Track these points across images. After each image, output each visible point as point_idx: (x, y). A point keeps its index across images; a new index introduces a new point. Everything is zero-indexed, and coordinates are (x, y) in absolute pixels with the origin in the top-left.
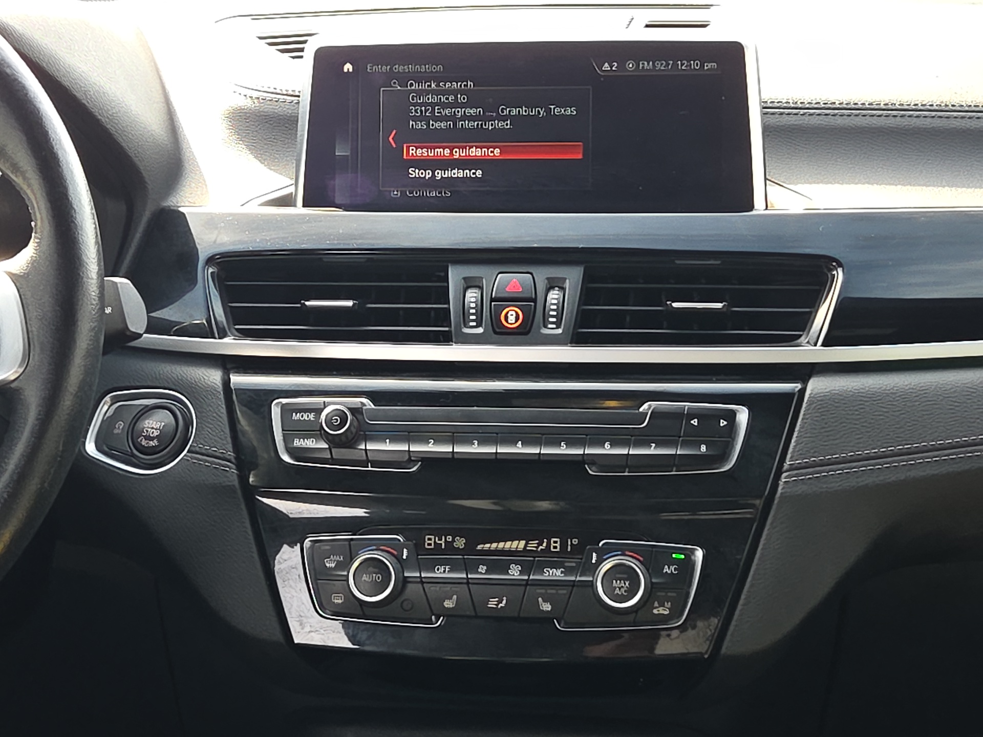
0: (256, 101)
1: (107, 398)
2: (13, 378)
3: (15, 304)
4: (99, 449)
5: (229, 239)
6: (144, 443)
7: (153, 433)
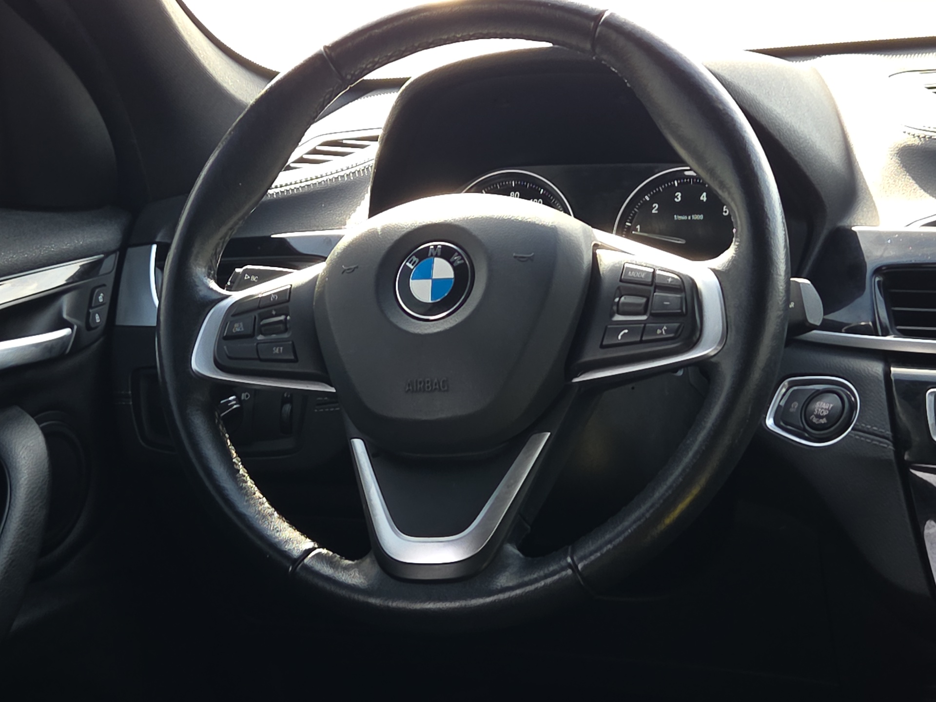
0: (922, 139)
1: (786, 383)
2: (712, 354)
3: (717, 295)
4: (776, 423)
5: (894, 253)
6: (815, 420)
7: (822, 412)
